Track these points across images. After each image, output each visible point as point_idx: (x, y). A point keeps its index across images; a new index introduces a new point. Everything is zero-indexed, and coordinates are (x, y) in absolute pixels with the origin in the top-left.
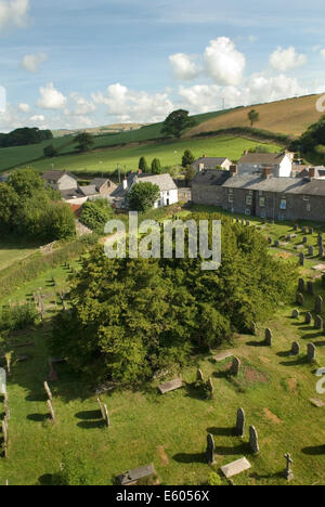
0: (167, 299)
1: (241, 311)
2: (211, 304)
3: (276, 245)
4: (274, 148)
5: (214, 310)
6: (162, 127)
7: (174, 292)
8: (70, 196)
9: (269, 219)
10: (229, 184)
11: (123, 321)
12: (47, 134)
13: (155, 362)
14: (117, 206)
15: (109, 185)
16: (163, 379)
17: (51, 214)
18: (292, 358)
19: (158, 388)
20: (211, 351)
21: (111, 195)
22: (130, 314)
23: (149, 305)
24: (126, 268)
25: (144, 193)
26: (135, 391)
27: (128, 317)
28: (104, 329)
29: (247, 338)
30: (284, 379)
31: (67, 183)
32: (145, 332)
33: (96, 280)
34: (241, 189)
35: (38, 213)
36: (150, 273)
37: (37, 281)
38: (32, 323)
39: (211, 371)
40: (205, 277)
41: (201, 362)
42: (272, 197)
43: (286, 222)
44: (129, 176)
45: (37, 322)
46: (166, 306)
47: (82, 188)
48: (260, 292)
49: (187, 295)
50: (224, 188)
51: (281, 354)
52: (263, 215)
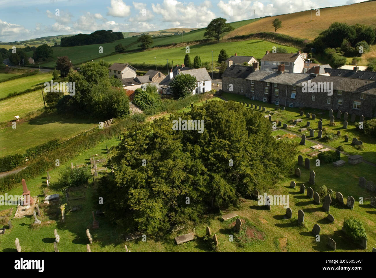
0: (185, 169)
1: (245, 181)
2: (220, 175)
3: (285, 128)
4: (291, 49)
5: (222, 180)
6: (205, 31)
7: (190, 164)
8: (129, 83)
9: (282, 107)
10: (251, 77)
11: (148, 185)
12: (119, 35)
13: (173, 219)
14: (165, 93)
15: (160, 76)
16: (179, 232)
17: (111, 98)
18: (286, 221)
19: (174, 240)
20: (221, 211)
21: (160, 84)
22: (154, 180)
23: (169, 174)
24: (154, 143)
25: (184, 82)
26: (157, 241)
27: (152, 183)
28: (133, 191)
29: (250, 202)
30: (276, 238)
31: (128, 73)
32: (165, 195)
33: (131, 151)
34: (260, 82)
35: (102, 96)
36: (172, 148)
37: (95, 149)
38: (86, 182)
39: (219, 228)
40: (217, 152)
41: (212, 221)
42: (285, 88)
43: (295, 109)
44: (175, 69)
45: (90, 181)
46: (183, 175)
47: (139, 78)
48: (261, 167)
49: (201, 167)
50: (247, 80)
51: (277, 217)
52: (277, 103)
